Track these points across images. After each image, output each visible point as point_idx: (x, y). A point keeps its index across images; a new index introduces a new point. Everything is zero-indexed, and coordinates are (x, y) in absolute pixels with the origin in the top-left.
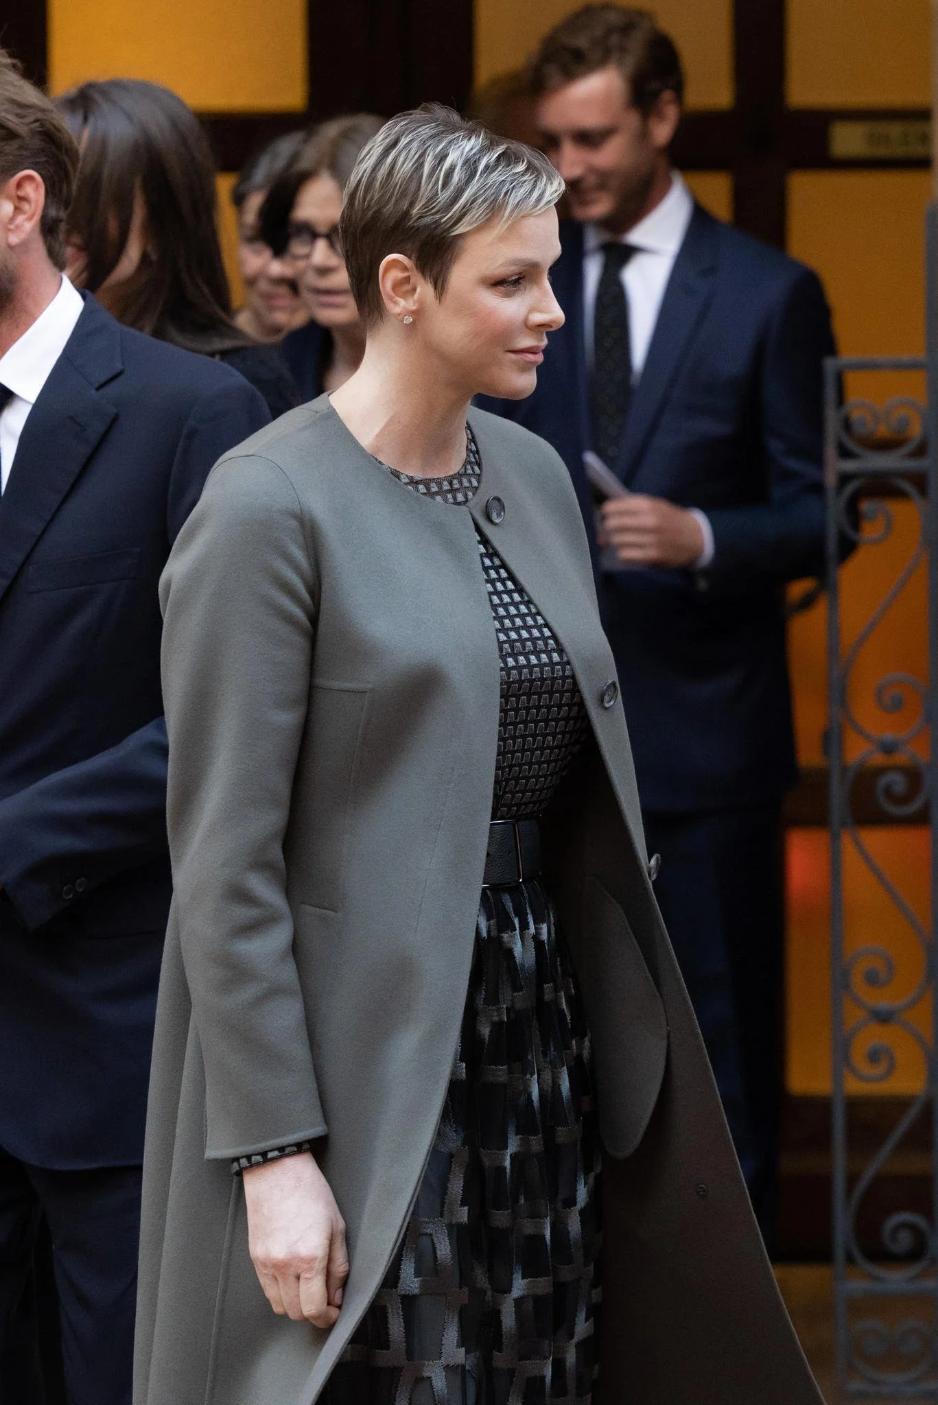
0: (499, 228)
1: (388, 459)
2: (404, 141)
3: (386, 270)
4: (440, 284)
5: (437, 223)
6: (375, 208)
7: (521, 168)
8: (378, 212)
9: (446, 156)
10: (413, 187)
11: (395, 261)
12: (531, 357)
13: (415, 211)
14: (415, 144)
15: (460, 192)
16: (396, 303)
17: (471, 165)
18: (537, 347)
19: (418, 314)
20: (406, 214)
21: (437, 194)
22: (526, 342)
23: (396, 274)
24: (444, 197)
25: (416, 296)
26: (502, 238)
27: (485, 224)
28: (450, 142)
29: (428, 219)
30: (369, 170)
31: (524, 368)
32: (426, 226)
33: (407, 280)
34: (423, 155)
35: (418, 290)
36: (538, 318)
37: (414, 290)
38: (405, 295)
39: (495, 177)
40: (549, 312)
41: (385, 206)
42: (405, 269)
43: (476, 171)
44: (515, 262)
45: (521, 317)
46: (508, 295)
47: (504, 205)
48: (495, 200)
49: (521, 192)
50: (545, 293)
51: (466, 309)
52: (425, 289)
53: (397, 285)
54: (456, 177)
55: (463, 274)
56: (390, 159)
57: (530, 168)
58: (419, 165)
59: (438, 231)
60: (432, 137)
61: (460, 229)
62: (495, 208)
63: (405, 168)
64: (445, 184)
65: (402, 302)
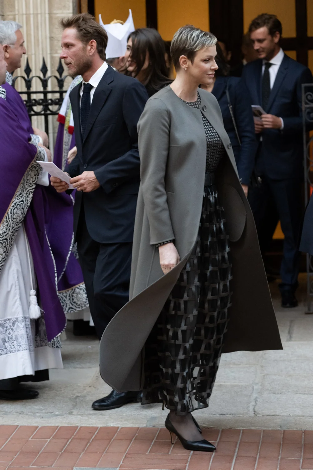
0: (204, 49)
1: (183, 99)
2: (183, 32)
3: (181, 59)
4: (192, 61)
5: (191, 49)
6: (178, 46)
7: (208, 36)
8: (179, 47)
9: (192, 35)
10: (186, 41)
11: (183, 57)
12: (211, 76)
13: (187, 46)
14: (186, 33)
15: (196, 42)
16: (183, 66)
17: (198, 36)
18: (213, 74)
19: (188, 68)
20: (185, 47)
21: (191, 43)
22: (210, 73)
23: (183, 60)
24: (192, 43)
25: (187, 64)
26: (205, 51)
27: (201, 49)
28: (193, 32)
29: (189, 48)
30: (176, 39)
31: (210, 78)
32: (189, 49)
33: (185, 61)
34: (188, 35)
35: (188, 63)
36: (213, 68)
37: (187, 63)
38: (185, 64)
39: (203, 38)
40: (215, 66)
41: (180, 45)
42: (185, 58)
43: (199, 37)
44: (208, 56)
45: (209, 67)
46: (206, 63)
47: (205, 44)
48: (203, 43)
49: (209, 41)
50: (214, 62)
51: (198, 66)
52: (189, 63)
53: (183, 62)
54: (195, 39)
55: (197, 59)
56: (181, 36)
57: (210, 36)
58: (187, 37)
59: (192, 50)
60: (189, 31)
61: (196, 50)
62: (203, 45)
63: (184, 37)
64: (193, 41)
65: (184, 65)
